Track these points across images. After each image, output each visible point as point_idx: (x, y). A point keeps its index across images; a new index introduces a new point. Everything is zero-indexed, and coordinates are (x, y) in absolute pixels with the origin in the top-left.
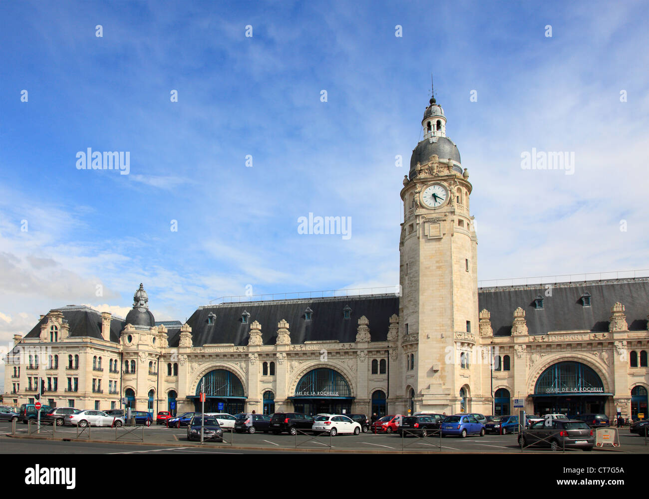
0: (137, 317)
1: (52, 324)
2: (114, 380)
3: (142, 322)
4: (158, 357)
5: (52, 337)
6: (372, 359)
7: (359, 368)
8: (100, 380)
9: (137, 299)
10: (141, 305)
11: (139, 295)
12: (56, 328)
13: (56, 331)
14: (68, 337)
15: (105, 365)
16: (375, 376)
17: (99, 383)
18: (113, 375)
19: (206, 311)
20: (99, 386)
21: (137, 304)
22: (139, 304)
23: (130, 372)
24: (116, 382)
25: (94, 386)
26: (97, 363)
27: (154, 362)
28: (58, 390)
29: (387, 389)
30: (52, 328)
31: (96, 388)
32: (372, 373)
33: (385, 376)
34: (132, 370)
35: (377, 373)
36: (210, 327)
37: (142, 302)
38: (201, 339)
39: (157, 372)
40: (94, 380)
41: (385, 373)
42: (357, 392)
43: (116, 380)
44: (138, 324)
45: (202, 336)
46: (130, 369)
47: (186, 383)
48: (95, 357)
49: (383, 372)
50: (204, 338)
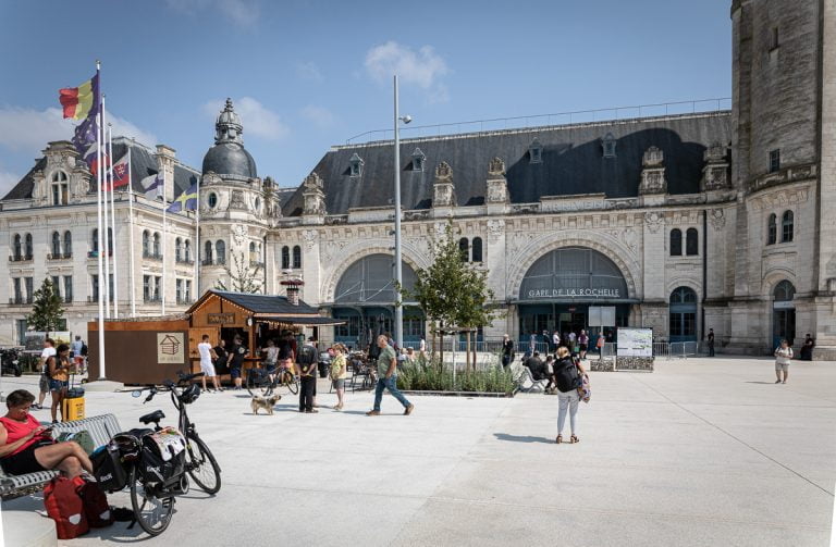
0: (225, 159)
1: (57, 169)
2: (185, 278)
3: (235, 169)
4: (264, 234)
5: (56, 195)
6: (670, 228)
7: (645, 244)
8: (157, 279)
9: (222, 128)
10: (230, 137)
11: (225, 119)
12: (64, 178)
13: (64, 182)
14: (88, 193)
15: (167, 249)
16: (677, 259)
17: (157, 283)
18: (183, 268)
19: (345, 153)
20: (157, 291)
21: (222, 137)
22: (226, 136)
23: (215, 262)
24: (188, 282)
25: (146, 290)
26: (152, 245)
27: (258, 243)
28: (75, 299)
29: (701, 285)
30: (56, 179)
31: (152, 294)
32: (672, 254)
33: (698, 259)
34: (219, 260)
35: (680, 254)
36: (355, 181)
37: (233, 133)
38: (340, 202)
39: (262, 262)
40: (146, 278)
41: (696, 253)
42: (643, 290)
43: (189, 279)
44: (227, 172)
45: (341, 195)
46: (215, 256)
47: (317, 281)
48: (146, 233)
49: (692, 251)
50: (345, 199)
